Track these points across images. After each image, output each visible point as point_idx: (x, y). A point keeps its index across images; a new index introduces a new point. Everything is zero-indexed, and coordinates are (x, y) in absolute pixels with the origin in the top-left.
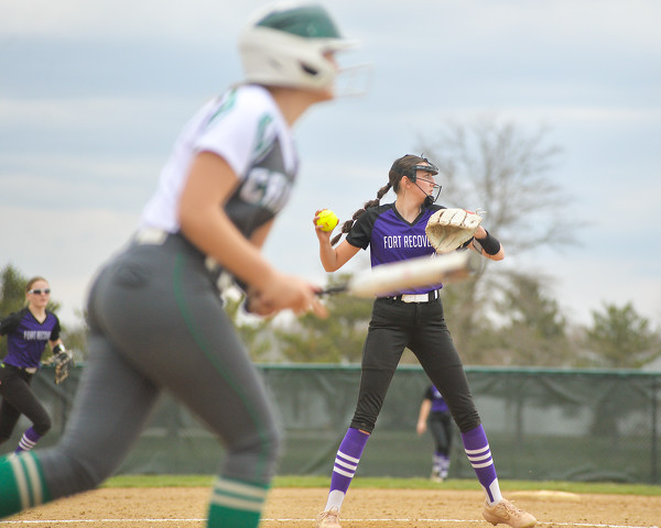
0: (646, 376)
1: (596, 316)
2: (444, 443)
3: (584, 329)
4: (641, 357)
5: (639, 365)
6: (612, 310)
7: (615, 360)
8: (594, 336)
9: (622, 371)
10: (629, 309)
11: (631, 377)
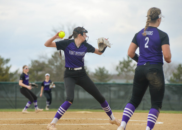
0: (108, 84)
1: (96, 70)
2: (49, 97)
3: (93, 73)
4: (106, 79)
5: (106, 81)
6: (100, 69)
7: (101, 80)
8: (95, 75)
9: (102, 83)
10: (104, 68)
11: (104, 84)
